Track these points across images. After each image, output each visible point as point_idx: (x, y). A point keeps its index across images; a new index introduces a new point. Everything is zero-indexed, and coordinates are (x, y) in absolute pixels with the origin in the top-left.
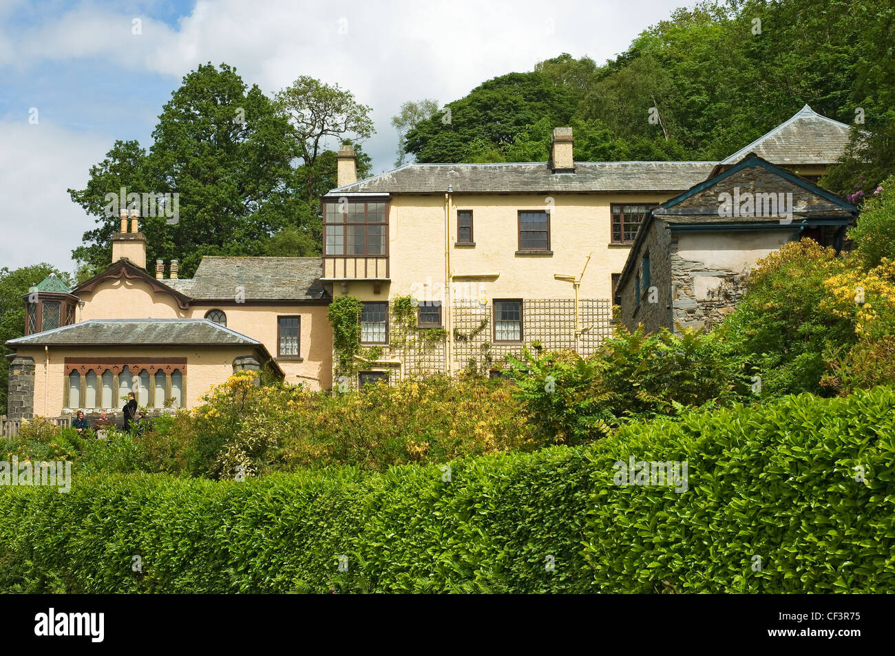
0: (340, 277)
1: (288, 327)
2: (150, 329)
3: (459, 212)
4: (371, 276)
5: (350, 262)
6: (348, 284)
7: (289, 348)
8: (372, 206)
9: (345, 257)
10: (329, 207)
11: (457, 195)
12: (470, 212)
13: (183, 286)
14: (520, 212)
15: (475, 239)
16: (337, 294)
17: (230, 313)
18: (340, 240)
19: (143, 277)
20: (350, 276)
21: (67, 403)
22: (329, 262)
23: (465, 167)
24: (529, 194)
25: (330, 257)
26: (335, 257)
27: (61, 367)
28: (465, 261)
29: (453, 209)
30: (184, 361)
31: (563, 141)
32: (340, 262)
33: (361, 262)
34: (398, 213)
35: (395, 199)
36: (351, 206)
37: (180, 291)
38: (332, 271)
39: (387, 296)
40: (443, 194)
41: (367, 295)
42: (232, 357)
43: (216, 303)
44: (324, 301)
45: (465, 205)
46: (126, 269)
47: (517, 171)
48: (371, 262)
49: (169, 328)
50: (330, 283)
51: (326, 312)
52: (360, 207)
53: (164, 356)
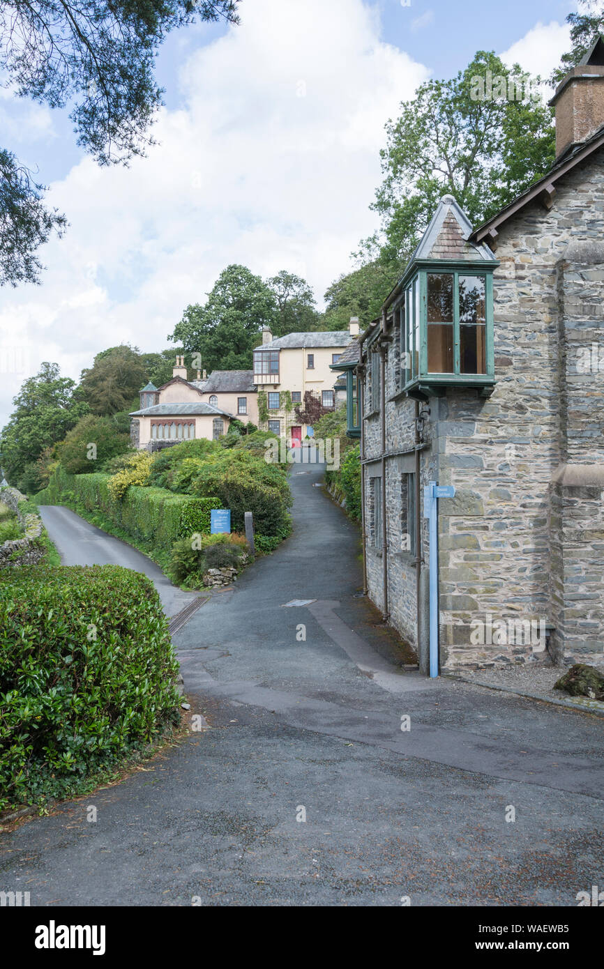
0: (260, 383)
1: (242, 402)
2: (184, 407)
3: (309, 355)
4: (272, 383)
5: (264, 376)
6: (263, 386)
7: (242, 410)
8: (273, 354)
9: (262, 375)
10: (256, 355)
11: (308, 348)
12: (313, 355)
13: (201, 385)
14: (333, 355)
15: (315, 366)
16: (260, 389)
17: (218, 396)
18: (260, 368)
19: (184, 382)
20: (264, 383)
21: (152, 437)
22: (255, 377)
23: (315, 334)
24: (337, 347)
25: (256, 375)
26: (258, 375)
27: (150, 422)
28: (311, 375)
29: (306, 353)
30: (194, 420)
31: (353, 323)
32: (260, 377)
33: (268, 377)
34: (285, 358)
35: (283, 352)
36: (264, 354)
37: (200, 388)
38: (257, 380)
39: (279, 389)
40: (301, 348)
41: (271, 389)
42: (212, 418)
43: (213, 392)
44: (255, 392)
45: (311, 352)
46: (178, 379)
47: (335, 336)
48: (272, 376)
49: (190, 407)
50: (257, 385)
51: (256, 396)
52: (268, 354)
53: (187, 418)
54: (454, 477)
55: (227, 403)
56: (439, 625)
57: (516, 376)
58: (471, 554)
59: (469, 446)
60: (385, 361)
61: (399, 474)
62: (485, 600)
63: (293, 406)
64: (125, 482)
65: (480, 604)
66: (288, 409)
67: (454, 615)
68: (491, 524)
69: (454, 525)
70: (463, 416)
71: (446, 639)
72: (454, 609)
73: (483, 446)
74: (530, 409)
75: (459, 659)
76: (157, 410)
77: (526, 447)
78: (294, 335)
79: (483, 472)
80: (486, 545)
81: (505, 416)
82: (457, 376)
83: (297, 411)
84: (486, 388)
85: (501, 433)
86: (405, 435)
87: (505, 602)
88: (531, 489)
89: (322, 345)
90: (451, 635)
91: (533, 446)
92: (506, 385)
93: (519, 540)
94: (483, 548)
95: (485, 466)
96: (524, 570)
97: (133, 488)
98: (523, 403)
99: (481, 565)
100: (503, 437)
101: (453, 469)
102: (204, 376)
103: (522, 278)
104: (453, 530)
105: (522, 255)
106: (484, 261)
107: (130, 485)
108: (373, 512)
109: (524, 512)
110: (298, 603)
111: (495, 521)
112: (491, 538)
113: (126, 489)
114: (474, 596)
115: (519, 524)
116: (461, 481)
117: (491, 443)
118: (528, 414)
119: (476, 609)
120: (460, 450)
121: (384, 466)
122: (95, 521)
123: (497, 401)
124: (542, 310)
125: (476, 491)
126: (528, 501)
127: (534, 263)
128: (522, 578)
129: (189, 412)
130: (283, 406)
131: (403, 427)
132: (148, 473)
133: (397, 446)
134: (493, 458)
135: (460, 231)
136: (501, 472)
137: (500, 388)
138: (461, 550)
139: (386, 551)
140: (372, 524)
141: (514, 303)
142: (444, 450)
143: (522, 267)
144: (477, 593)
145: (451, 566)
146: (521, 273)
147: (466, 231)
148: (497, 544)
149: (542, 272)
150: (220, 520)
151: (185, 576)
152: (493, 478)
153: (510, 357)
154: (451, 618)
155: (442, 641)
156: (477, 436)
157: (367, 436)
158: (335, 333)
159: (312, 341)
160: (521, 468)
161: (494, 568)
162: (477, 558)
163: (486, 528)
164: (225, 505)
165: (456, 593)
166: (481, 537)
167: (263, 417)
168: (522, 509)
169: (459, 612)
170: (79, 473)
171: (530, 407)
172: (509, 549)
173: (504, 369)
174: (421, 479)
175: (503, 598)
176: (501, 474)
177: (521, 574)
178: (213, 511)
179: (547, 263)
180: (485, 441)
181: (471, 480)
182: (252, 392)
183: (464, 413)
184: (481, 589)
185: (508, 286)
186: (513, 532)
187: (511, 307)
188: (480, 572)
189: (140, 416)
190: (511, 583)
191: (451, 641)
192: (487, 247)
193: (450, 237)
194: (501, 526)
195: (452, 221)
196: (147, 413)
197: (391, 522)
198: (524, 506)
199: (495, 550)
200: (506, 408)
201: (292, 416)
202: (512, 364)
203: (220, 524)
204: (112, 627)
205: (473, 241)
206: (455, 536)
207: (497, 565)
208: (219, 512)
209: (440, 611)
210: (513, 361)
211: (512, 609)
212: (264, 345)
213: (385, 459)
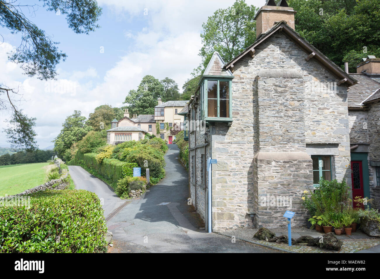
0: (157, 119)
1: (150, 127)
2: (127, 128)
4: (162, 119)
5: (159, 117)
6: (158, 120)
7: (150, 129)
8: (162, 108)
9: (158, 116)
10: (155, 109)
16: (157, 122)
17: (141, 124)
18: (157, 114)
19: (128, 119)
21: (115, 139)
22: (155, 117)
23: (178, 101)
27: (114, 134)
28: (176, 117)
29: (174, 109)
30: (132, 133)
32: (157, 117)
33: (160, 117)
34: (166, 110)
35: (166, 108)
36: (159, 109)
37: (134, 121)
38: (156, 118)
39: (164, 122)
40: (172, 107)
41: (161, 122)
42: (139, 132)
43: (139, 123)
44: (155, 123)
45: (176, 108)
46: (126, 118)
47: (185, 102)
48: (162, 117)
49: (130, 128)
50: (156, 120)
51: (155, 124)
52: (160, 109)
53: (129, 132)
54: (218, 156)
55: (145, 127)
56: (212, 212)
57: (241, 119)
58: (224, 185)
59: (223, 144)
60: (196, 112)
61: (200, 155)
62: (229, 203)
63: (169, 128)
64: (102, 157)
65: (227, 204)
66: (167, 129)
67: (218, 208)
68: (232, 174)
69: (217, 174)
70: (221, 133)
71: (214, 218)
72: (218, 206)
73: (228, 144)
74: (246, 131)
75: (220, 225)
76: (117, 129)
77: (244, 145)
78: (170, 101)
79: (228, 154)
80: (230, 182)
81: (237, 133)
82: (219, 118)
83: (171, 130)
84: (229, 123)
85: (235, 140)
86: (202, 140)
87: (237, 203)
88: (246, 160)
89: (181, 105)
90: (216, 216)
91: (247, 144)
92: (237, 122)
93: (242, 180)
94: (228, 183)
95: (229, 152)
96: (244, 191)
97: (105, 159)
98: (244, 129)
99: (228, 189)
100: (236, 141)
101: (217, 153)
102: (136, 117)
103: (243, 82)
104: (217, 176)
105: (243, 74)
106: (228, 76)
107: (104, 158)
108: (192, 169)
109: (244, 169)
110: (164, 204)
111: (233, 173)
112: (231, 179)
113: (103, 159)
114: (225, 201)
115: (242, 174)
116: (220, 157)
117: (231, 143)
118: (245, 133)
119: (226, 206)
120: (220, 146)
121: (196, 151)
122: (91, 172)
123: (234, 128)
124: (250, 94)
125: (226, 161)
126: (245, 165)
127: (248, 77)
128: (243, 194)
129: (130, 130)
130: (166, 128)
131: (202, 137)
132: (112, 154)
133: (200, 144)
134: (232, 149)
135: (220, 65)
136: (235, 154)
137: (235, 123)
138: (220, 184)
139: (196, 184)
140: (192, 173)
141: (240, 91)
142: (214, 145)
143: (243, 79)
144: (226, 200)
145: (216, 190)
146: (242, 81)
147: (222, 65)
148: (234, 181)
149: (250, 81)
150: (137, 172)
151: (122, 193)
152: (232, 156)
153: (238, 111)
154: (216, 209)
155: (213, 219)
156: (226, 141)
157: (191, 140)
158: (185, 101)
159: (176, 104)
160: (243, 153)
161: (233, 191)
162: (226, 186)
163: (229, 175)
164: (139, 166)
165: (218, 200)
166: (228, 179)
167: (158, 132)
168: (243, 168)
169: (219, 207)
170: (85, 153)
171: (246, 130)
172: (238, 183)
173: (236, 116)
174: (207, 156)
175: (236, 202)
176: (235, 155)
177: (243, 193)
178: (134, 168)
179: (252, 77)
180: (229, 143)
181: (224, 157)
182: (154, 123)
183: (221, 132)
184: (228, 198)
185: (238, 85)
186: (240, 177)
187: (239, 93)
188: (228, 192)
189: (111, 131)
190: (239, 196)
191: (216, 218)
192: (230, 71)
193: (217, 67)
194: (235, 175)
195: (217, 61)
196: (113, 130)
197: (198, 173)
198: (244, 167)
199: (233, 184)
200: (237, 130)
201: (169, 132)
202: (239, 114)
203: (137, 173)
204: (76, 214)
205: (225, 69)
206: (218, 178)
207: (234, 189)
208: (137, 168)
209: (212, 207)
210: (240, 113)
211: (239, 206)
212: (159, 105)
213: (196, 149)
